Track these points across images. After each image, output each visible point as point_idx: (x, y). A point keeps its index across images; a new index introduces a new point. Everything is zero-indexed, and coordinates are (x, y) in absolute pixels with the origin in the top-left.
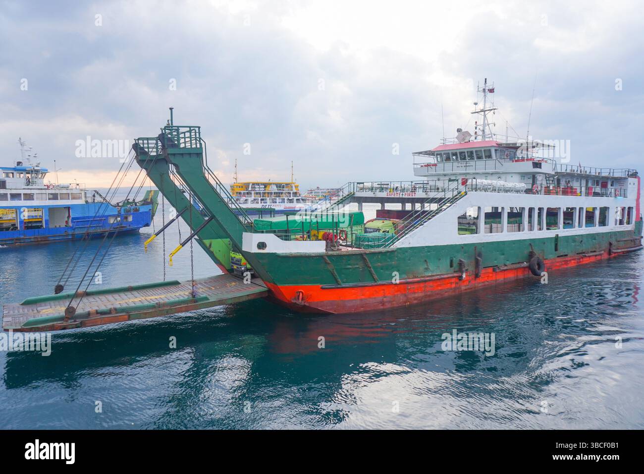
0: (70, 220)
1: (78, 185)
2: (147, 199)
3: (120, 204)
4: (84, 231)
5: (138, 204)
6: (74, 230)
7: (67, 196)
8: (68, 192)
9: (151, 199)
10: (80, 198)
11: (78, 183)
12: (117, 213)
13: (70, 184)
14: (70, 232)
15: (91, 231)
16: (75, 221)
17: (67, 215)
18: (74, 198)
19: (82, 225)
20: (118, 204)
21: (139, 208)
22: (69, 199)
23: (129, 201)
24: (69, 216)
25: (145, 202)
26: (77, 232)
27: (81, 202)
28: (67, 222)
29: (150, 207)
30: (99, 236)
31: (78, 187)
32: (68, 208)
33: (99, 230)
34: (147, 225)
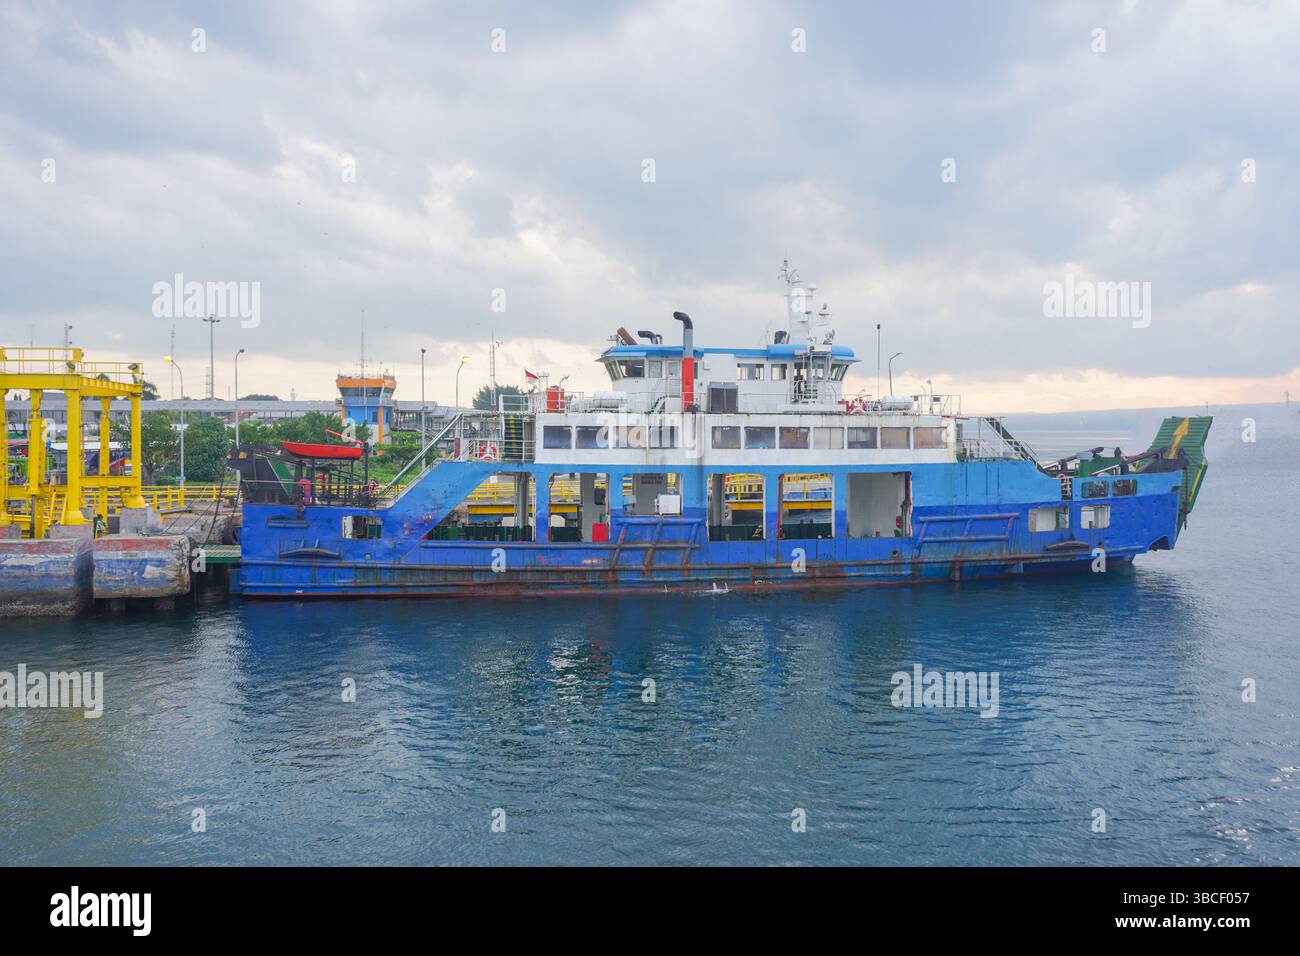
0: (909, 517)
1: (937, 399)
2: (1164, 450)
3: (1071, 466)
4: (947, 555)
5: (1131, 468)
6: (919, 548)
7: (901, 437)
8: (908, 422)
9: (1181, 452)
10: (938, 443)
11: (936, 393)
12: (1057, 498)
13: (916, 398)
14: (908, 555)
15: (977, 554)
16: (922, 518)
17: (902, 498)
18: (922, 444)
19: (945, 533)
20: (1063, 463)
21: (1135, 482)
22: (908, 446)
23: (1102, 454)
24: (906, 504)
25: (1157, 460)
26: (927, 556)
27: (945, 456)
28: (900, 521)
29: (1176, 478)
30: (994, 578)
31: (937, 407)
32: (905, 475)
33: (998, 554)
34: (1164, 544)
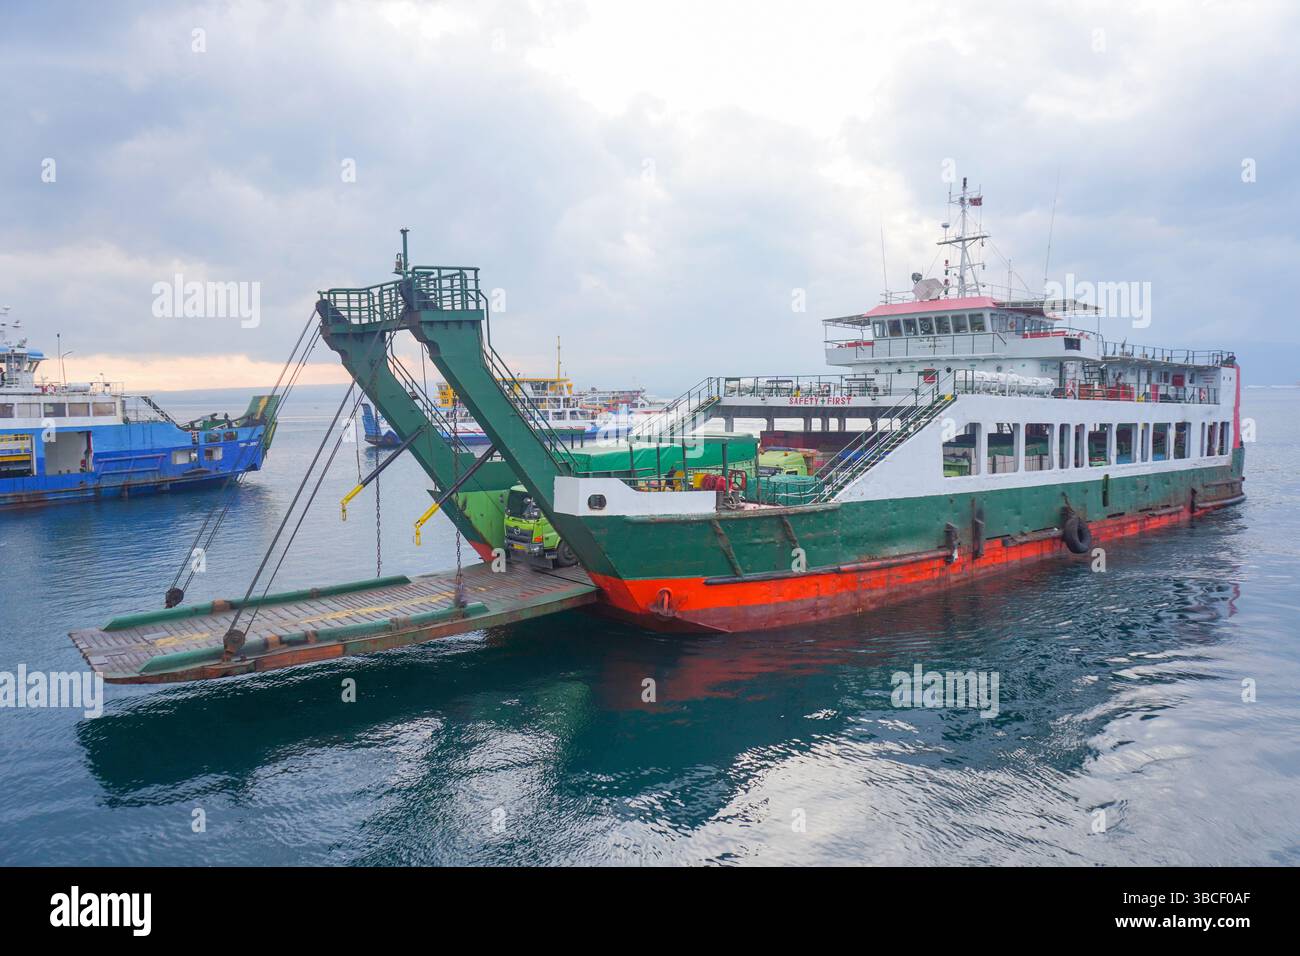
0: (91, 459)
1: (107, 385)
2: (253, 414)
3: (197, 425)
4: (119, 482)
5: (234, 425)
6: (99, 478)
7: (82, 409)
8: (88, 399)
9: (262, 414)
10: (111, 412)
11: (107, 381)
12: (190, 444)
13: (92, 384)
14: (91, 484)
15: (138, 480)
16: (100, 460)
17: (85, 448)
18: (99, 413)
19: (116, 469)
20: (193, 423)
21: (237, 433)
22: (88, 415)
23: (217, 418)
24: (88, 451)
25: (249, 421)
26: (105, 483)
27: (115, 420)
28: (84, 463)
29: (260, 430)
30: (152, 492)
31: (107, 389)
32: (87, 433)
33: (152, 479)
34: (255, 467)
